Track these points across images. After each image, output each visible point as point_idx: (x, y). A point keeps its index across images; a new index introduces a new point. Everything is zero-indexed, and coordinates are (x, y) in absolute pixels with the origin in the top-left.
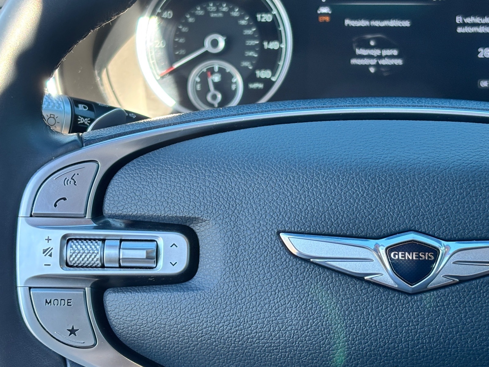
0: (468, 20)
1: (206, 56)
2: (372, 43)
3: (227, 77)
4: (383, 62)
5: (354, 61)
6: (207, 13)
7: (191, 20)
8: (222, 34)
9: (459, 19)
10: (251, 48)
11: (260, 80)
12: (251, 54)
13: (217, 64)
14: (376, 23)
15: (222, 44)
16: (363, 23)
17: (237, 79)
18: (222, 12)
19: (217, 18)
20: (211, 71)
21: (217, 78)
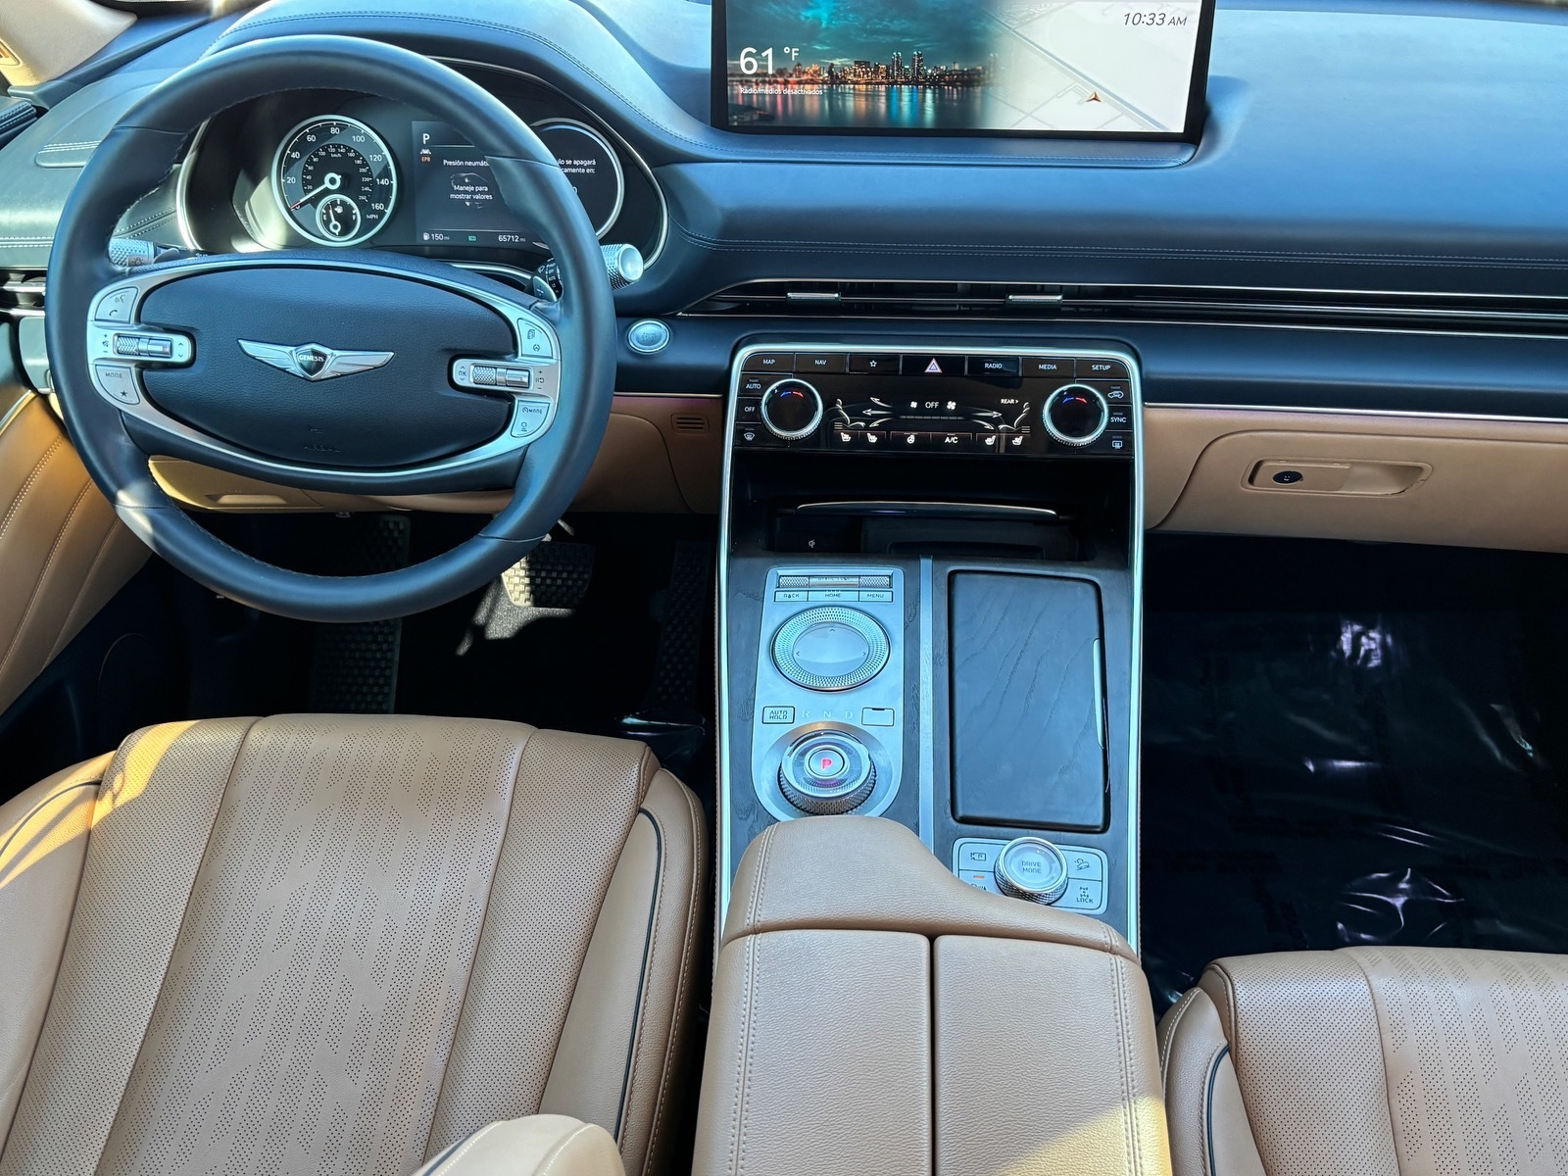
1: (327, 192)
2: (467, 181)
3: (347, 208)
4: (478, 197)
5: (452, 196)
6: (329, 154)
7: (316, 160)
8: (338, 173)
10: (366, 184)
11: (375, 212)
12: (367, 189)
13: (339, 197)
14: (470, 163)
15: (338, 178)
16: (460, 163)
17: (356, 210)
18: (341, 153)
19: (335, 158)
20: (334, 204)
21: (339, 210)
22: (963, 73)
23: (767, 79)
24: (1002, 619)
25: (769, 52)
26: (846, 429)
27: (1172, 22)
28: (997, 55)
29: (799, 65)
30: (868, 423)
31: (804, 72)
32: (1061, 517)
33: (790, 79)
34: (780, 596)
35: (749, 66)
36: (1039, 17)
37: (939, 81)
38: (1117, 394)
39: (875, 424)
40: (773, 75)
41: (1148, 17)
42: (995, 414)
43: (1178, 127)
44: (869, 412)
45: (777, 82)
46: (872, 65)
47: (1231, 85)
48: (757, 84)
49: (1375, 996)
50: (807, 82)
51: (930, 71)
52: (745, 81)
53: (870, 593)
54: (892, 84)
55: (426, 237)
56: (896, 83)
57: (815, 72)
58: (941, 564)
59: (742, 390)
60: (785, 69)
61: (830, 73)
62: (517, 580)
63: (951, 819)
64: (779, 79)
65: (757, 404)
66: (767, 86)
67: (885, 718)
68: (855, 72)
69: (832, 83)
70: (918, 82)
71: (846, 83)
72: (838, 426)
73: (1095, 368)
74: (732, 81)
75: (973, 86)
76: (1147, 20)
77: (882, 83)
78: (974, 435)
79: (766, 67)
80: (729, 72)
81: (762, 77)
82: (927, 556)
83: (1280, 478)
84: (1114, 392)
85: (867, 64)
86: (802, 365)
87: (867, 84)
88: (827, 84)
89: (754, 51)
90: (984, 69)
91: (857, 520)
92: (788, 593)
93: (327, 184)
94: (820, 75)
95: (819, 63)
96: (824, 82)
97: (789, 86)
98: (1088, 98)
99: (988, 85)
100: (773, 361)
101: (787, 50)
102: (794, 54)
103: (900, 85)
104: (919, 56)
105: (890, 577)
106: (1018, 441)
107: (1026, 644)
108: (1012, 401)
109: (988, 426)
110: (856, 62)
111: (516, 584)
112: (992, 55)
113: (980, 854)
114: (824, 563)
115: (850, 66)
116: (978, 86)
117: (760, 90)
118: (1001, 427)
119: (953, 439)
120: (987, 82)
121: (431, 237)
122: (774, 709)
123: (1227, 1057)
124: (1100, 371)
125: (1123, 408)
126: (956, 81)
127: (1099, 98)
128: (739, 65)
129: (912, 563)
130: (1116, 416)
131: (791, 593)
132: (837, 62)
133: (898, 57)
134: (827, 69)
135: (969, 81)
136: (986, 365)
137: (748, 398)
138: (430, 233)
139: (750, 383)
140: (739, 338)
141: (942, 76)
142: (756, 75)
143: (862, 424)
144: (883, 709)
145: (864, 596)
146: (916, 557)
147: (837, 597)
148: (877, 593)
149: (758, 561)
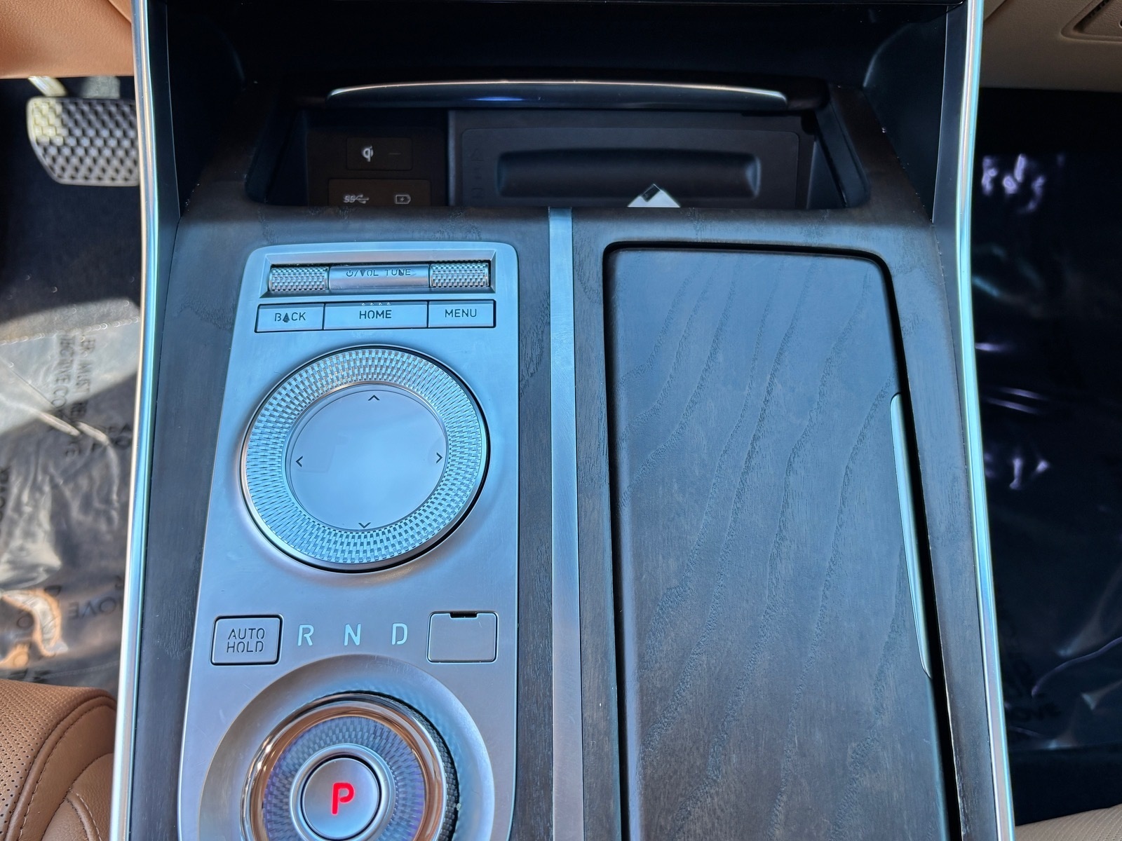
24: (712, 356)
34: (268, 319)
53: (450, 307)
58: (588, 228)
67: (478, 638)
82: (560, 208)
92: (283, 311)
105: (491, 264)
107: (762, 419)
122: (236, 625)
129: (532, 228)
131: (290, 311)
144: (473, 615)
145: (438, 314)
146: (540, 213)
147: (381, 322)
148: (466, 307)
149: (232, 231)
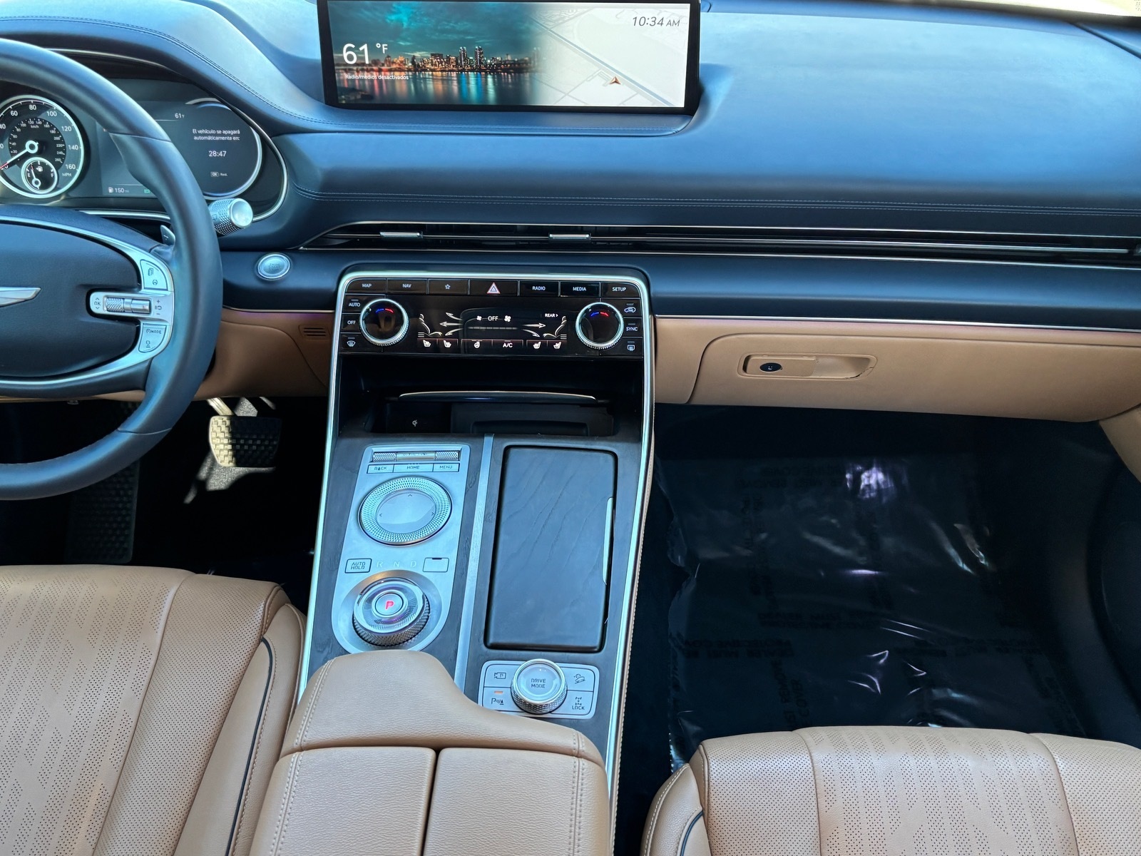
0: (200, 132)
1: (28, 155)
3: (46, 168)
6: (28, 125)
7: (18, 130)
8: (36, 141)
9: (194, 131)
10: (60, 149)
11: (68, 170)
12: (61, 153)
13: (39, 159)
15: (36, 144)
17: (53, 169)
18: (38, 125)
19: (35, 129)
20: (35, 165)
21: (40, 169)
22: (515, 63)
23: (365, 68)
24: (541, 483)
25: (365, 47)
26: (426, 337)
27: (669, 23)
28: (539, 48)
29: (388, 57)
30: (444, 333)
31: (393, 63)
32: (599, 401)
33: (383, 68)
34: (372, 469)
35: (350, 58)
36: (568, 20)
37: (497, 69)
38: (631, 309)
39: (449, 333)
40: (369, 65)
41: (650, 20)
42: (540, 325)
43: (680, 103)
44: (445, 324)
45: (373, 70)
46: (444, 57)
47: (717, 70)
48: (358, 71)
49: (815, 768)
50: (395, 70)
51: (489, 61)
52: (349, 69)
53: (442, 465)
54: (462, 71)
55: (111, 190)
56: (464, 70)
57: (402, 62)
58: (499, 441)
59: (346, 308)
60: (378, 60)
61: (413, 62)
62: (222, 447)
63: (483, 646)
64: (375, 68)
65: (357, 318)
66: (366, 73)
67: (442, 565)
68: (432, 62)
69: (416, 71)
70: (481, 69)
71: (425, 70)
72: (421, 334)
73: (615, 289)
74: (339, 69)
75: (523, 73)
76: (650, 22)
77: (453, 71)
78: (525, 342)
79: (364, 58)
80: (335, 62)
81: (361, 66)
82: (489, 433)
83: (765, 367)
84: (629, 308)
85: (441, 56)
86: (394, 289)
87: (442, 71)
88: (411, 71)
89: (353, 46)
90: (530, 59)
91: (447, 406)
92: (378, 467)
93: (28, 149)
94: (405, 64)
95: (404, 55)
96: (409, 70)
97: (383, 73)
98: (610, 81)
99: (536, 71)
100: (370, 285)
101: (378, 45)
102: (384, 49)
103: (468, 72)
104: (480, 49)
105: (459, 452)
106: (558, 346)
107: (556, 503)
108: (554, 315)
109: (536, 335)
110: (432, 55)
111: (221, 450)
112: (535, 49)
113: (501, 673)
114: (409, 442)
115: (428, 58)
116: (527, 72)
117: (361, 76)
118: (545, 335)
119: (509, 345)
120: (534, 69)
121: (114, 190)
122: (355, 561)
123: (701, 819)
124: (619, 292)
125: (636, 319)
126: (510, 68)
127: (619, 81)
128: (343, 57)
129: (478, 440)
130: (630, 326)
131: (381, 466)
132: (417, 54)
133: (464, 50)
134: (410, 60)
135: (519, 69)
136: (534, 288)
137: (350, 314)
138: (114, 187)
139: (351, 302)
140: (343, 268)
141: (499, 65)
142: (356, 64)
143: (440, 333)
144: (440, 559)
145: (437, 467)
146: (481, 435)
147: (415, 470)
148: (448, 465)
149: (359, 441)
